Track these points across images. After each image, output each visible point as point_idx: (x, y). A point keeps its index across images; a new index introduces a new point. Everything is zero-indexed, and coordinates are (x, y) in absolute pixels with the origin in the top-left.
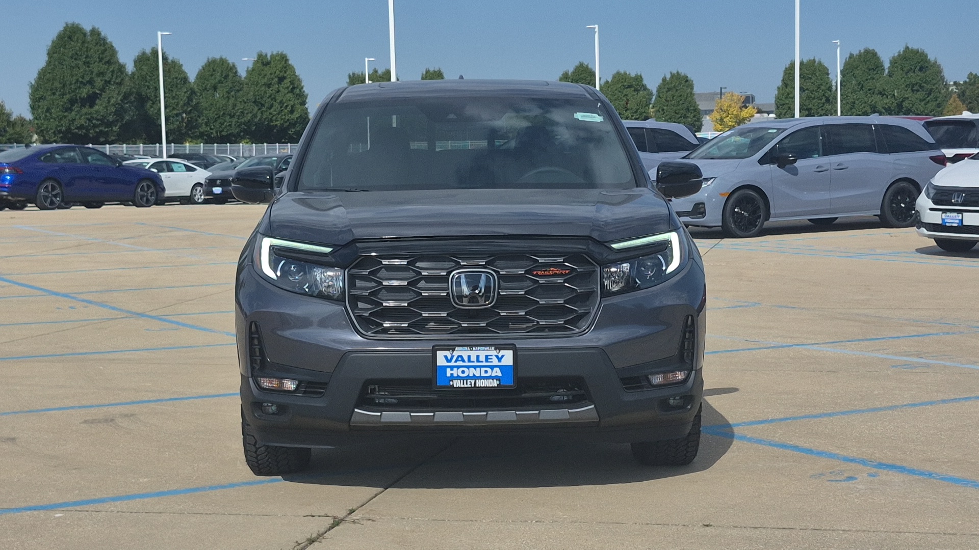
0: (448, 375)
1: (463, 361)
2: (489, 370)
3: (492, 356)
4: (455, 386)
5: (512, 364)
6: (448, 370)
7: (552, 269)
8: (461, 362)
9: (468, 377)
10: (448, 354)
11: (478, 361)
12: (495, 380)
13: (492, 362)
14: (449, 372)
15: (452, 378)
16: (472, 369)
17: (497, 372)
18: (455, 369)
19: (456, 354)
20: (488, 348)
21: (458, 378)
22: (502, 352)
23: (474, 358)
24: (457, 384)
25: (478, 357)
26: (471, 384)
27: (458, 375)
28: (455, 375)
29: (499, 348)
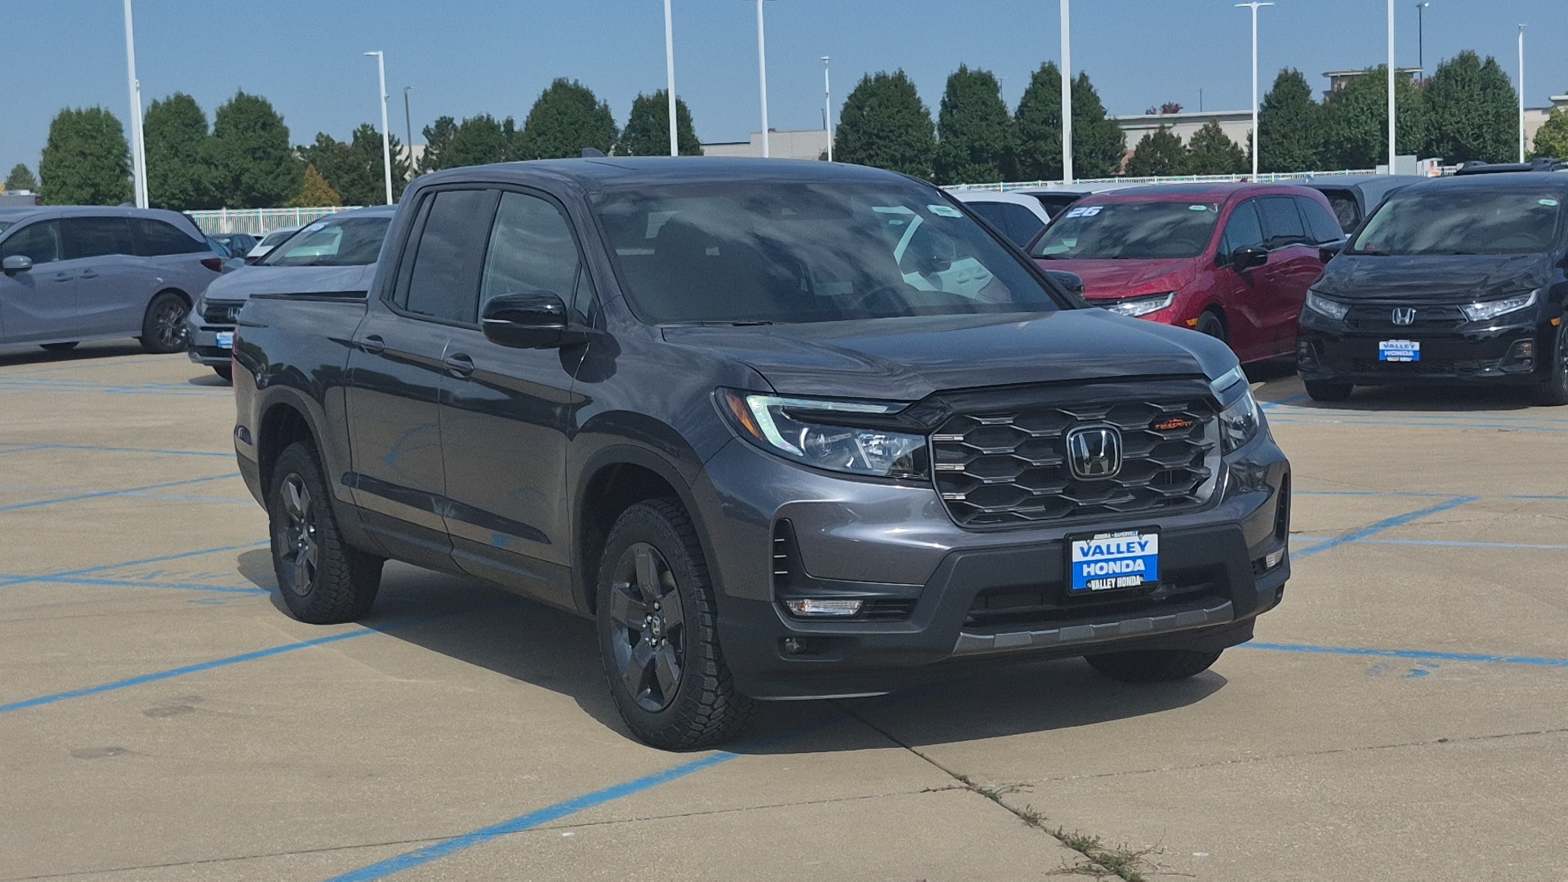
0: (1085, 574)
1: (1102, 553)
2: (1130, 562)
3: (1133, 543)
4: (1093, 589)
5: (1156, 552)
6: (1085, 566)
7: (1175, 420)
8: (1100, 555)
9: (1107, 576)
10: (1083, 544)
11: (1119, 552)
12: (1138, 577)
13: (1133, 552)
14: (1086, 569)
15: (1090, 578)
16: (1111, 563)
17: (1140, 565)
18: (1092, 565)
19: (1093, 543)
20: (1131, 532)
21: (1097, 577)
22: (1146, 537)
23: (1113, 549)
24: (1095, 585)
25: (1118, 546)
26: (1111, 585)
27: (1096, 574)
28: (1092, 574)
29: (1143, 531)
